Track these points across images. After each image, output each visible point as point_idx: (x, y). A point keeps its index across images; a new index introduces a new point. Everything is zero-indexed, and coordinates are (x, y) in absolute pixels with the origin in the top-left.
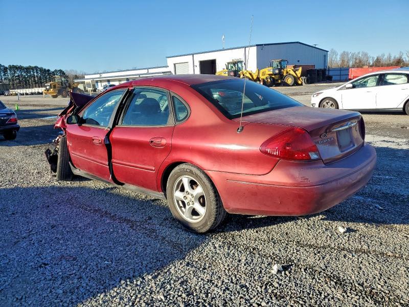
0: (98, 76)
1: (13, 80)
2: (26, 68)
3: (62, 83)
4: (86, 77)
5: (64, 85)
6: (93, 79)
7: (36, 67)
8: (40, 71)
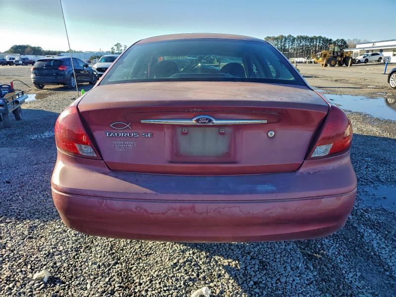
0: (371, 45)
1: (297, 50)
2: (310, 39)
3: (334, 52)
4: (358, 46)
5: (336, 54)
6: (364, 48)
7: (320, 37)
8: (323, 41)
